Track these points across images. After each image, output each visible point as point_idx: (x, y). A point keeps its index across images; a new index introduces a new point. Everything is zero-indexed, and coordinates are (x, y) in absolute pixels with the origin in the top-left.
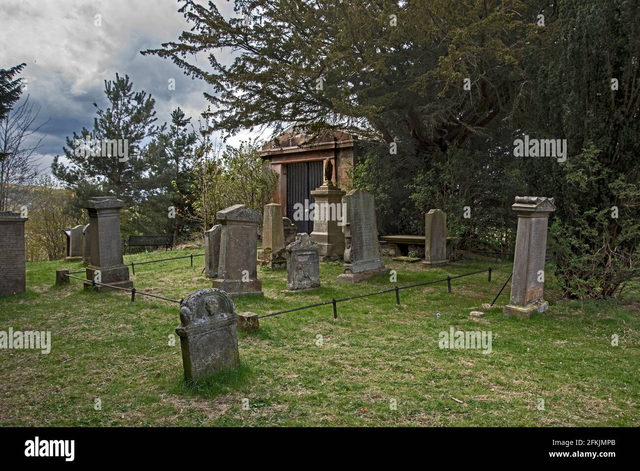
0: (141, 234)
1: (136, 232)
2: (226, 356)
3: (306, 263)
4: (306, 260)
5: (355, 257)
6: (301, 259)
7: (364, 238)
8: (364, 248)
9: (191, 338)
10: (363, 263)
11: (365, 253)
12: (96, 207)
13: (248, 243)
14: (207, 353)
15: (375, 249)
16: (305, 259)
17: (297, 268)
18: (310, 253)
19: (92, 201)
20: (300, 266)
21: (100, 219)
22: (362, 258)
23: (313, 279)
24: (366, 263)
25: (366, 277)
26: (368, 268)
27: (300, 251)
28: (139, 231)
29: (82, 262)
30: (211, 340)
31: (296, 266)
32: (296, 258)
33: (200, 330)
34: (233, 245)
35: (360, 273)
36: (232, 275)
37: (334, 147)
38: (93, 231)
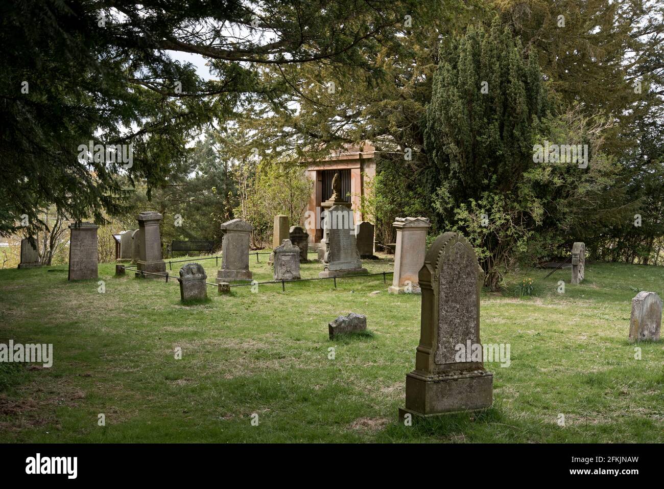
0: (187, 239)
1: (182, 237)
2: (200, 293)
3: (289, 261)
4: (289, 259)
5: (333, 259)
6: (284, 258)
7: (342, 244)
8: (342, 251)
9: (184, 283)
10: (339, 263)
11: (342, 255)
12: (144, 219)
13: (242, 245)
14: (191, 290)
15: (352, 253)
16: (287, 258)
17: (281, 264)
18: (292, 254)
19: (141, 215)
20: (283, 263)
21: (147, 228)
22: (339, 259)
23: (294, 273)
24: (342, 263)
25: (341, 274)
26: (344, 267)
27: (283, 252)
28: (185, 237)
29: (131, 262)
30: (193, 285)
31: (280, 263)
32: (280, 257)
33: (188, 280)
34: (231, 247)
35: (336, 271)
36: (230, 267)
37: (358, 158)
38: (141, 235)
